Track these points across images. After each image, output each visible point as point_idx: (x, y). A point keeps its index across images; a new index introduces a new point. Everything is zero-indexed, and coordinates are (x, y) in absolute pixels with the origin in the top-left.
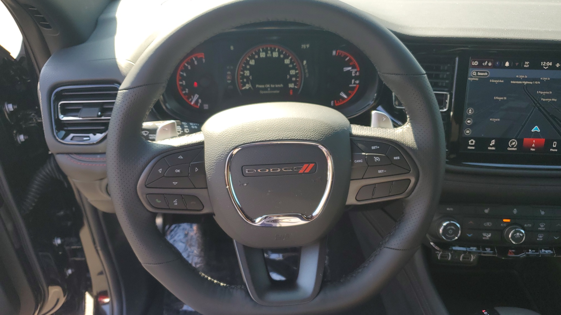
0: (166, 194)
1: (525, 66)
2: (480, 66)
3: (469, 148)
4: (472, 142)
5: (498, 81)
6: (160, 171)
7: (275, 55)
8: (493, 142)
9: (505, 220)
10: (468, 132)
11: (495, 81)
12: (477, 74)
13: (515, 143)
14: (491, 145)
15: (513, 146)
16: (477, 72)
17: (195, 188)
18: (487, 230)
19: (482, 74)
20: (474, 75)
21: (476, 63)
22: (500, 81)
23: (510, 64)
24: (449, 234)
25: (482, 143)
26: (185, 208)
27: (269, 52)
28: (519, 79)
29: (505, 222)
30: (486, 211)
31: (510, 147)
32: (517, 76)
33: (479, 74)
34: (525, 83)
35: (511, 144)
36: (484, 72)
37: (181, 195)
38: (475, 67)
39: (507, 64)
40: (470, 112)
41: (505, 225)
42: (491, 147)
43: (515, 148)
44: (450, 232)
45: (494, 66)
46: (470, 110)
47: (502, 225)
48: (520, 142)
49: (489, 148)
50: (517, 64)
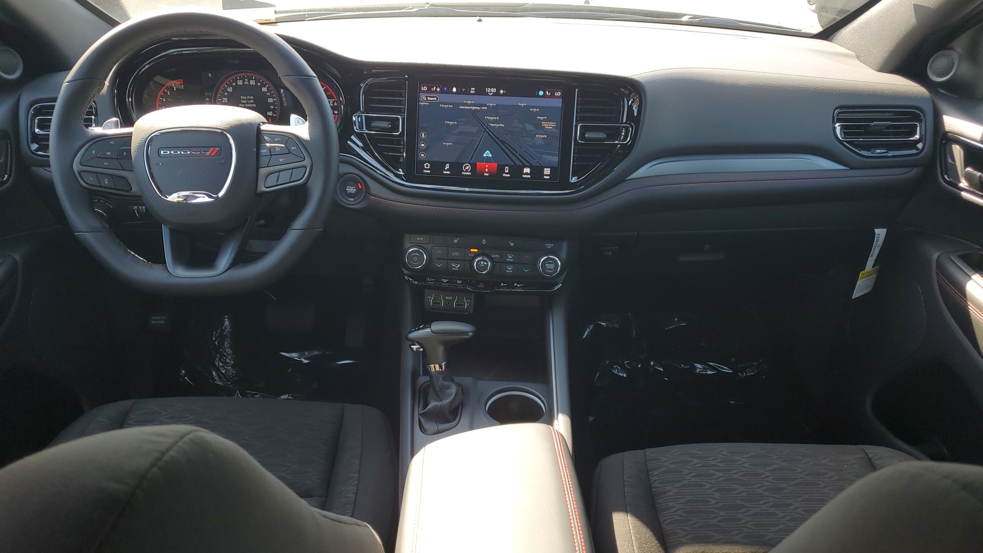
0: (98, 173)
1: (472, 92)
2: (429, 91)
3: (425, 171)
4: (427, 166)
5: (447, 106)
6: (94, 152)
7: (252, 82)
8: (447, 166)
9: (472, 250)
10: (422, 155)
11: (445, 106)
12: (427, 98)
13: (468, 167)
14: (446, 169)
15: (467, 171)
16: (427, 97)
17: (124, 170)
18: (456, 260)
19: (432, 99)
20: (425, 99)
21: (425, 88)
22: (449, 106)
23: (457, 90)
24: (414, 261)
25: (437, 166)
26: (114, 187)
27: (246, 80)
28: (467, 105)
29: (473, 252)
30: (456, 241)
31: (464, 172)
32: (465, 102)
33: (429, 99)
34: (474, 108)
35: (465, 168)
36: (434, 97)
37: (112, 175)
38: (424, 92)
39: (454, 90)
40: (423, 136)
41: (473, 255)
42: (447, 171)
43: (469, 172)
44: (415, 259)
45: (442, 92)
46: (423, 134)
47: (470, 255)
48: (474, 166)
49: (445, 172)
50: (464, 90)
